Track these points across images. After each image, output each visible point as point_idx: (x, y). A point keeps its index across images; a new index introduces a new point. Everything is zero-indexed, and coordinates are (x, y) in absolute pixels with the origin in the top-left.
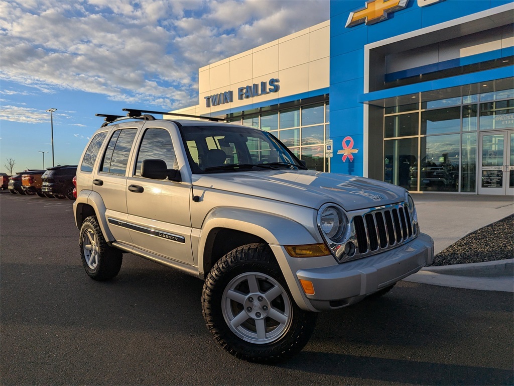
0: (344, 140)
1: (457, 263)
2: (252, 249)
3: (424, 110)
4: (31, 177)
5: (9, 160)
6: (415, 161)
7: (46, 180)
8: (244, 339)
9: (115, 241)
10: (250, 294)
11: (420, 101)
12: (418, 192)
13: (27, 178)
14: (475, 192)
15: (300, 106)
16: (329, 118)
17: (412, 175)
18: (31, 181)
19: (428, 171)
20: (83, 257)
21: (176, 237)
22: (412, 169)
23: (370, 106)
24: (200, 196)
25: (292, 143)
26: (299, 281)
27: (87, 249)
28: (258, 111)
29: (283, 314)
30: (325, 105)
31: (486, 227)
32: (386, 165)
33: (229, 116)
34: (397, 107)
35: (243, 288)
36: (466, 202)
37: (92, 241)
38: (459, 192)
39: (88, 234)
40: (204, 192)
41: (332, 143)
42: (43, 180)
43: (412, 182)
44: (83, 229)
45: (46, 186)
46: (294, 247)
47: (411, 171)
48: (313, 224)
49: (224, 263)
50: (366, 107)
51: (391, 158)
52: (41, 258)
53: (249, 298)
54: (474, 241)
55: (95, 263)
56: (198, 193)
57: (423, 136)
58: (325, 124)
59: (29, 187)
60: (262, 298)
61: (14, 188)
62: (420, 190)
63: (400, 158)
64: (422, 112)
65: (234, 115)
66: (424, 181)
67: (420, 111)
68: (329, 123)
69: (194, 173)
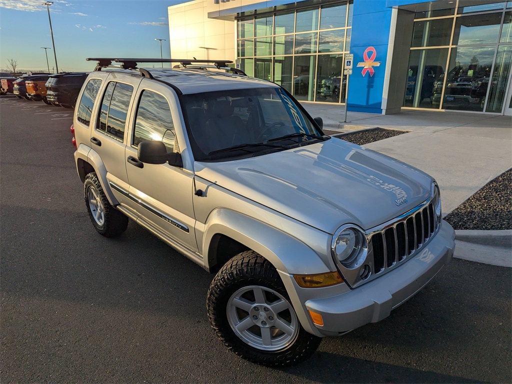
0: (366, 51)
1: (474, 228)
2: (259, 263)
3: (460, 15)
4: (34, 84)
5: (11, 61)
6: (441, 74)
7: (50, 89)
8: (249, 344)
9: (119, 204)
10: (256, 305)
11: (457, 6)
12: (440, 110)
13: (31, 85)
14: (501, 112)
15: (320, 5)
16: (351, 21)
17: (436, 91)
18: (35, 87)
19: (454, 86)
20: (89, 211)
21: (180, 226)
22: (436, 84)
23: (399, 10)
24: (204, 190)
25: (309, 41)
26: (307, 311)
27: (93, 204)
28: (273, 10)
29: (289, 326)
30: (348, 4)
31: (508, 171)
32: (409, 77)
33: (240, 15)
34: (430, 12)
35: (249, 297)
36: (489, 129)
37: (97, 198)
38: (484, 112)
39: (92, 189)
40: (208, 187)
41: (352, 58)
42: (48, 88)
43: (435, 98)
44: (86, 185)
45: (51, 95)
46: (303, 277)
47: (436, 86)
48: (326, 245)
49: (229, 274)
50: (394, 12)
51: (415, 70)
52: (49, 199)
53: (255, 307)
54: (494, 194)
55: (102, 219)
56: (201, 186)
57: (454, 46)
58: (346, 28)
59: (34, 95)
60: (268, 308)
61: (20, 94)
62: (442, 109)
63: (426, 68)
64: (457, 18)
65: (246, 14)
66: (448, 98)
67: (455, 16)
68: (351, 27)
69: (196, 160)
